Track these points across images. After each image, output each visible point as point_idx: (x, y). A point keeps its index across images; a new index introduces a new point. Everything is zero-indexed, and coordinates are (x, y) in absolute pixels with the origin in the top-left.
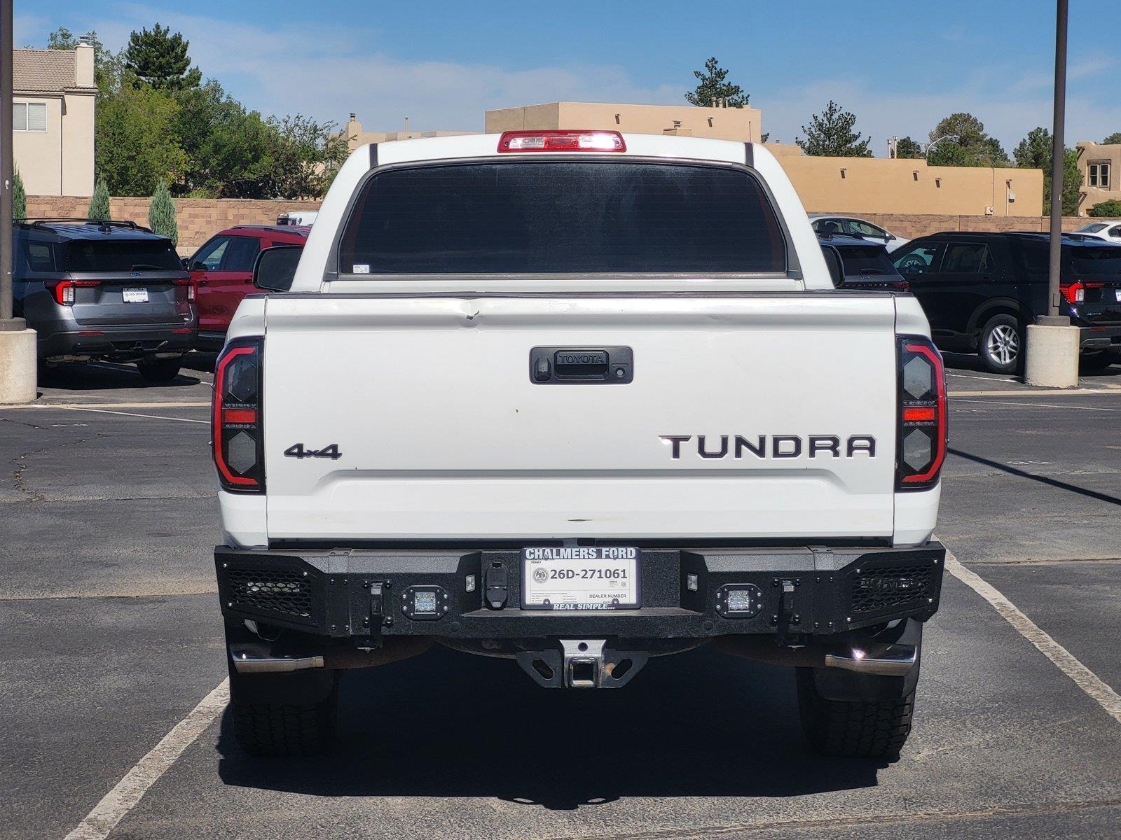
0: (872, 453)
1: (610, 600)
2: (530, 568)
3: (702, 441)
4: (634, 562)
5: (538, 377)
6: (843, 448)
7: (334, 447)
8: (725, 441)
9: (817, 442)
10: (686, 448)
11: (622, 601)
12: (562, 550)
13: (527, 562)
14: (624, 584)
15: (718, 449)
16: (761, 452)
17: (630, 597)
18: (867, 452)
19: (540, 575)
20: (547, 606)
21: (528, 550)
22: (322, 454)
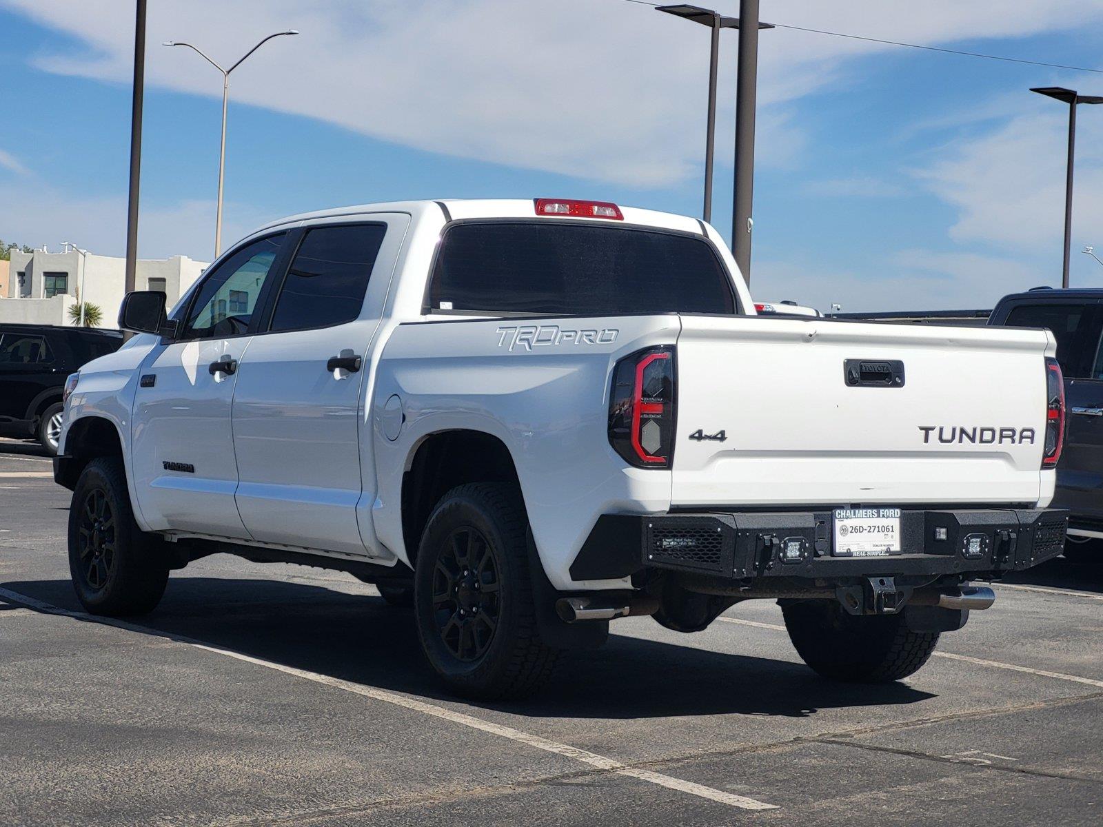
0: (1032, 442)
1: (885, 548)
2: (838, 524)
3: (941, 430)
4: (898, 520)
5: (851, 381)
6: (1017, 437)
7: (723, 433)
8: (954, 430)
9: (1004, 433)
10: (934, 435)
11: (892, 549)
12: (857, 511)
13: (837, 520)
14: (892, 537)
15: (949, 437)
16: (973, 439)
17: (896, 547)
18: (1029, 440)
19: (844, 530)
20: (849, 554)
21: (838, 511)
22: (715, 438)
